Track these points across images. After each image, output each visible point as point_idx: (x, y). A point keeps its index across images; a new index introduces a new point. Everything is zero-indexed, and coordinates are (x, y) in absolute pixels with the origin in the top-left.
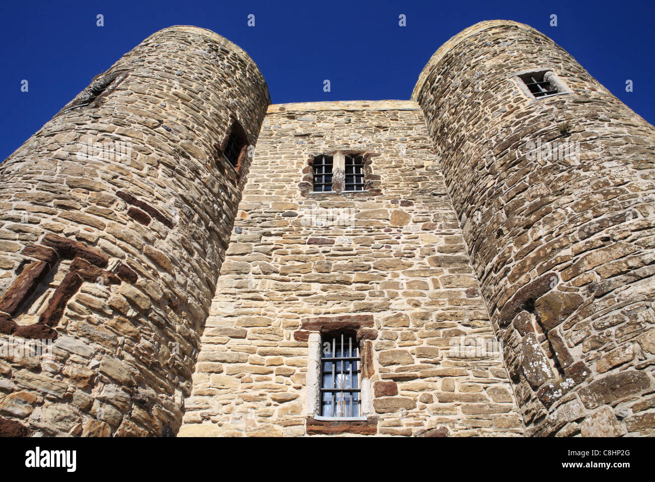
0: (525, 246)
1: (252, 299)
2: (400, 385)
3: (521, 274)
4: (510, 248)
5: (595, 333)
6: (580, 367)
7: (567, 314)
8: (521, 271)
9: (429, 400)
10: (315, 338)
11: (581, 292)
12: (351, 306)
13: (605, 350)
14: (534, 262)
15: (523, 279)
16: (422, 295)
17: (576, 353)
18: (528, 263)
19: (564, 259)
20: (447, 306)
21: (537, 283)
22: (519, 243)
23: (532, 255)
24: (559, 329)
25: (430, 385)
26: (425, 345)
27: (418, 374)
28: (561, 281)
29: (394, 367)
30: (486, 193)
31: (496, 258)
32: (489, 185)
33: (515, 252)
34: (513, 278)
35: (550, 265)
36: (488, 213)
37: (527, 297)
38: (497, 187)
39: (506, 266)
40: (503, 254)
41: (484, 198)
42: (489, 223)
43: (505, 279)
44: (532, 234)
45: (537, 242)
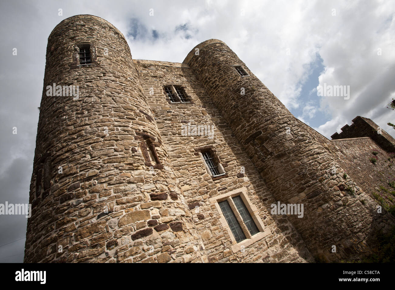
0: (250, 123)
1: (175, 144)
2: (228, 164)
3: (250, 131)
4: (245, 123)
5: (274, 145)
6: (272, 153)
7: (266, 140)
8: (250, 130)
9: (236, 166)
10: (200, 153)
11: (268, 135)
12: (205, 143)
13: (277, 148)
14: (254, 127)
15: (251, 132)
16: (222, 137)
17: (270, 150)
18: (252, 128)
19: (262, 127)
20: (229, 140)
21: (256, 133)
22: (248, 122)
23: (253, 125)
24: (264, 144)
25: (234, 162)
26: (228, 152)
27: (231, 160)
28: (263, 133)
29: (224, 159)
30: (233, 106)
31: (240, 126)
32: (233, 104)
33: (247, 124)
34: (248, 132)
35: (259, 129)
36: (235, 113)
37: (253, 137)
38: (236, 105)
39: (244, 128)
40: (243, 125)
41: (232, 108)
42: (236, 115)
43: (245, 132)
44: (252, 120)
45: (254, 122)
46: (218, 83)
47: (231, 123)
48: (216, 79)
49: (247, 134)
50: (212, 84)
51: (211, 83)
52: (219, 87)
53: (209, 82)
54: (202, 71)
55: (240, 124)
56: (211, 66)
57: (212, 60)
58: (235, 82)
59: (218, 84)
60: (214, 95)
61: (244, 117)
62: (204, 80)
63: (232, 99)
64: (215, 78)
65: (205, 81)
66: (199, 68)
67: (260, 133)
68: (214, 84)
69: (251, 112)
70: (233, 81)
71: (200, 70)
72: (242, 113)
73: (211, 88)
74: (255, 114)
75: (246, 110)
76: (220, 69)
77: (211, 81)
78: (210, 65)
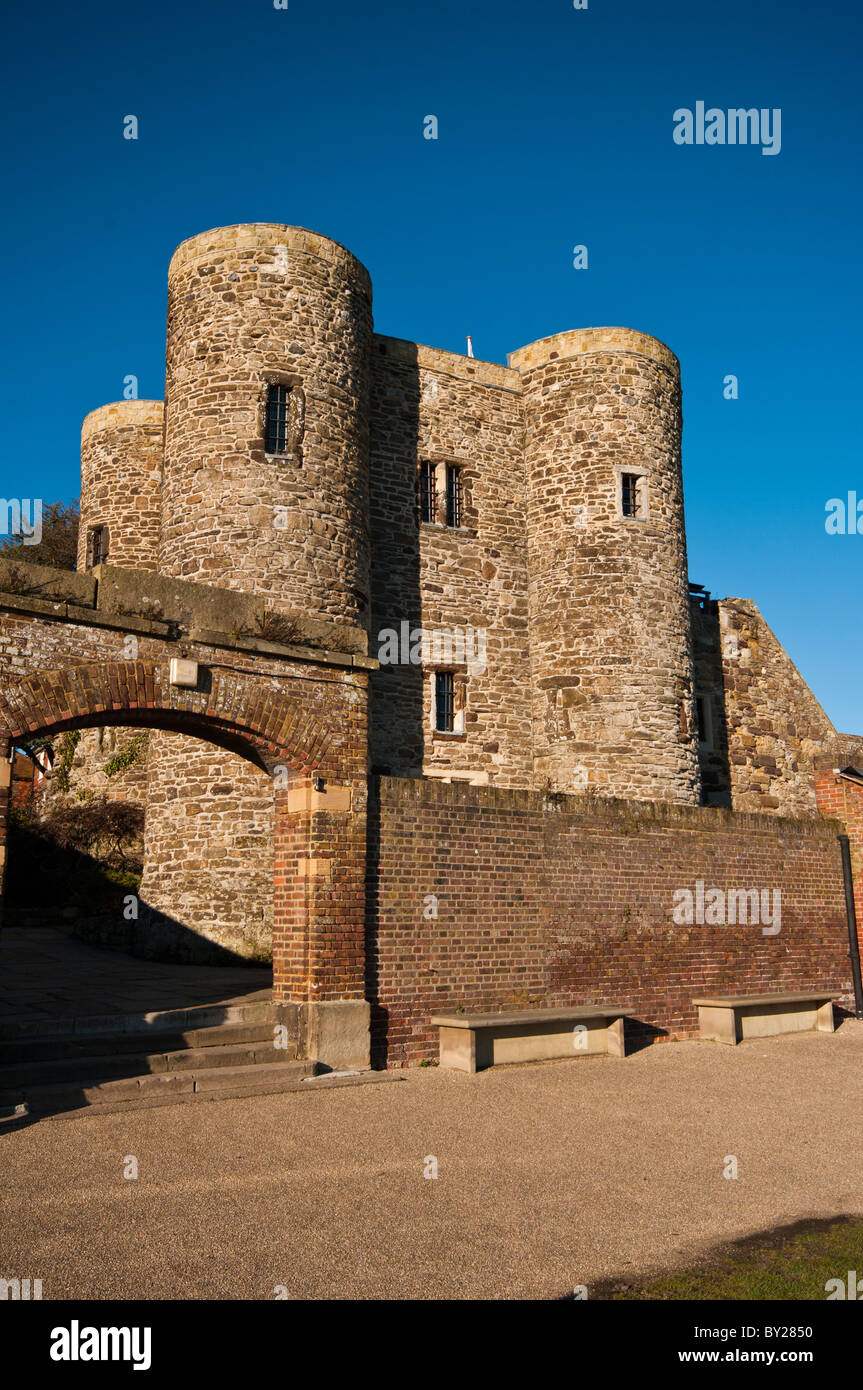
0: (570, 650)
2: (479, 715)
3: (561, 666)
4: (561, 644)
5: (585, 720)
6: (573, 733)
7: (577, 704)
8: (563, 664)
9: (493, 726)
11: (588, 696)
13: (586, 730)
14: (573, 663)
15: (562, 669)
16: (497, 652)
17: (573, 726)
18: (568, 662)
19: (588, 672)
20: (510, 664)
21: (568, 678)
22: (569, 644)
23: (572, 658)
24: (570, 710)
27: (489, 709)
28: (581, 685)
29: (477, 704)
31: (549, 643)
32: (562, 582)
33: (563, 649)
34: (555, 665)
35: (578, 672)
36: (555, 605)
37: (560, 682)
38: (568, 589)
39: (553, 653)
40: (555, 645)
41: (556, 589)
42: (553, 613)
43: (550, 662)
44: (578, 643)
45: (576, 653)
46: (559, 501)
47: (537, 623)
48: (562, 486)
49: (552, 668)
50: (549, 492)
51: (548, 487)
52: (556, 515)
53: (544, 483)
54: (543, 432)
55: (550, 639)
56: (570, 434)
57: (583, 418)
58: (600, 524)
59: (558, 506)
60: (538, 526)
61: (566, 628)
62: (536, 462)
63: (567, 566)
64: (560, 481)
65: (537, 469)
66: (542, 415)
67: (576, 682)
68: (551, 497)
69: (585, 626)
70: (595, 519)
71: (542, 425)
72: (568, 617)
73: (541, 502)
74: (592, 634)
75: (577, 615)
76: (584, 464)
77: (549, 481)
78: (570, 429)
